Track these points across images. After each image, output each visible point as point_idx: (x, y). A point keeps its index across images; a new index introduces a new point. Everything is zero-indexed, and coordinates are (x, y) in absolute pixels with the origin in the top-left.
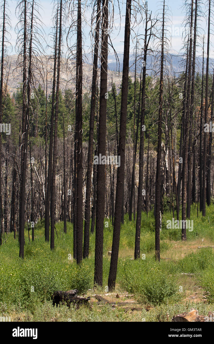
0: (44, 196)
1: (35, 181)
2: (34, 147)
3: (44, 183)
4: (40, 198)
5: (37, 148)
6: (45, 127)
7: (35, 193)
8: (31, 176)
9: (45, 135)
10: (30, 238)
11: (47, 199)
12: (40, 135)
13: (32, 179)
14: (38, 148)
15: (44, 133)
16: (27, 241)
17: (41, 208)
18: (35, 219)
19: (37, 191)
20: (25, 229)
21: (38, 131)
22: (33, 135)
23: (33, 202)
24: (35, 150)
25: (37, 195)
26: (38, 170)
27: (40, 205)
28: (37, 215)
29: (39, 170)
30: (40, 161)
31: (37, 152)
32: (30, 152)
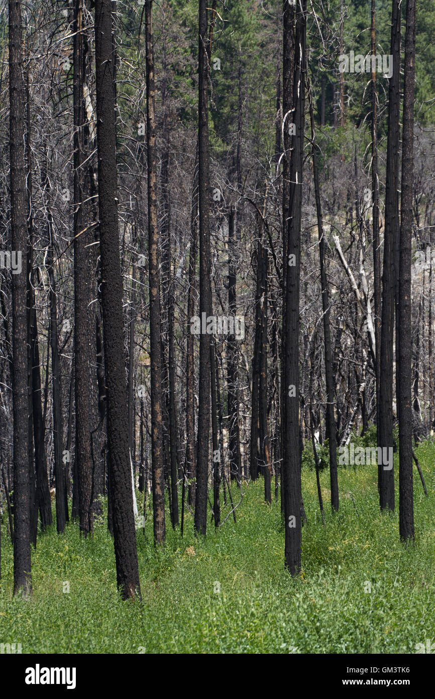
0: (374, 341)
1: (338, 288)
2: (331, 163)
3: (370, 297)
4: (357, 351)
5: (343, 168)
6: (368, 87)
7: (340, 332)
8: (322, 269)
9: (371, 118)
10: (324, 499)
11: (382, 354)
12: (353, 117)
13: (324, 281)
14: (346, 164)
15: (368, 109)
16: (311, 508)
17: (361, 389)
18: (344, 428)
19: (348, 326)
20: (305, 468)
21: (345, 104)
22: (325, 116)
23: (332, 367)
24: (337, 175)
25: (348, 341)
26: (347, 249)
27: (357, 377)
28: (348, 415)
29: (350, 246)
30: (354, 213)
31: (345, 179)
32: (316, 181)
